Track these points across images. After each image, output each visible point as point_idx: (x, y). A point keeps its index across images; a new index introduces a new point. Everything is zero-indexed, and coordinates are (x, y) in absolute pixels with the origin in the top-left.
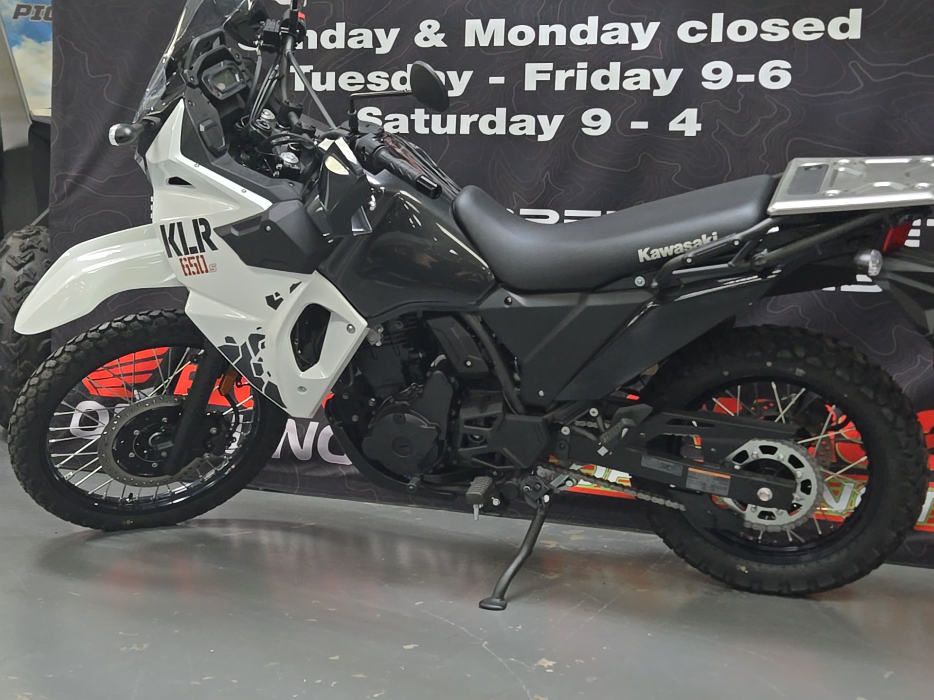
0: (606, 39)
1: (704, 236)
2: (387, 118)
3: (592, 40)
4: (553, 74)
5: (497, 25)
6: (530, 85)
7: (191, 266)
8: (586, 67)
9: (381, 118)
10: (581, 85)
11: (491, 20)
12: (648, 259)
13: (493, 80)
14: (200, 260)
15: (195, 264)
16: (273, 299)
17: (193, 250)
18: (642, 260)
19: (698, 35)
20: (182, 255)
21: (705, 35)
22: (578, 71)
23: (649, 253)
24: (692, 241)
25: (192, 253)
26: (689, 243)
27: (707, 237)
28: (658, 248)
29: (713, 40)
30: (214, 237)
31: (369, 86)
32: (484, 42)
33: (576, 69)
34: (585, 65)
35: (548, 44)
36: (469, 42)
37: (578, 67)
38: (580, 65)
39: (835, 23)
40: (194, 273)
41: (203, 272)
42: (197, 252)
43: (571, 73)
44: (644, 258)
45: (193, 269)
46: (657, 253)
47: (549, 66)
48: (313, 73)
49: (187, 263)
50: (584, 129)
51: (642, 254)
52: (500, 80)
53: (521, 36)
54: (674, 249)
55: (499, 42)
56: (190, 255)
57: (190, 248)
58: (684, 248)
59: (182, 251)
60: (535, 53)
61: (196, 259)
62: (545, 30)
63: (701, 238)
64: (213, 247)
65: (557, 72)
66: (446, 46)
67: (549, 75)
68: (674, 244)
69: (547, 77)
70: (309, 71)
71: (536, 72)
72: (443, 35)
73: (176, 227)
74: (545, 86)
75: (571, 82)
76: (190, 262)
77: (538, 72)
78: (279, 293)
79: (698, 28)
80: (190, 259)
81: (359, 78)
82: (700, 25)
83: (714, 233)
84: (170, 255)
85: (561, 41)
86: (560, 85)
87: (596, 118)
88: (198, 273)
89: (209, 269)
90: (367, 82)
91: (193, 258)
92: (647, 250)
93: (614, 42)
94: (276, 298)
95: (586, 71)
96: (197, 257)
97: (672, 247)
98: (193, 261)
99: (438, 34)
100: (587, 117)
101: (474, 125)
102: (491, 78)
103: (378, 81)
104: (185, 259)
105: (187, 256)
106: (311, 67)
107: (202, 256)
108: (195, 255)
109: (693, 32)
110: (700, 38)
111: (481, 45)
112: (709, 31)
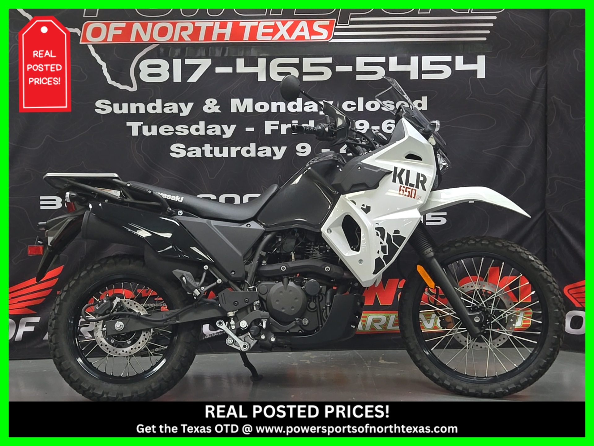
0: (307, 109)
2: (189, 149)
3: (299, 109)
4: (279, 126)
5: (248, 102)
6: (268, 132)
9: (186, 149)
11: (245, 99)
13: (248, 129)
19: (352, 107)
21: (355, 108)
29: (359, 110)
31: (176, 133)
32: (242, 110)
34: (296, 122)
35: (276, 111)
36: (233, 110)
37: (293, 123)
43: (290, 126)
47: (277, 122)
48: (143, 126)
50: (297, 153)
52: (252, 129)
53: (262, 107)
55: (250, 110)
60: (269, 116)
62: (274, 105)
65: (282, 125)
66: (220, 112)
67: (277, 126)
69: (276, 128)
70: (141, 125)
71: (270, 125)
72: (219, 107)
74: (276, 132)
75: (290, 130)
77: (272, 125)
79: (352, 104)
81: (171, 128)
82: (353, 103)
85: (283, 110)
86: (284, 132)
87: (303, 148)
90: (175, 131)
93: (311, 110)
99: (216, 106)
100: (298, 147)
101: (238, 153)
102: (246, 128)
103: (182, 130)
106: (142, 123)
109: (349, 106)
110: (353, 109)
111: (240, 111)
112: (357, 106)
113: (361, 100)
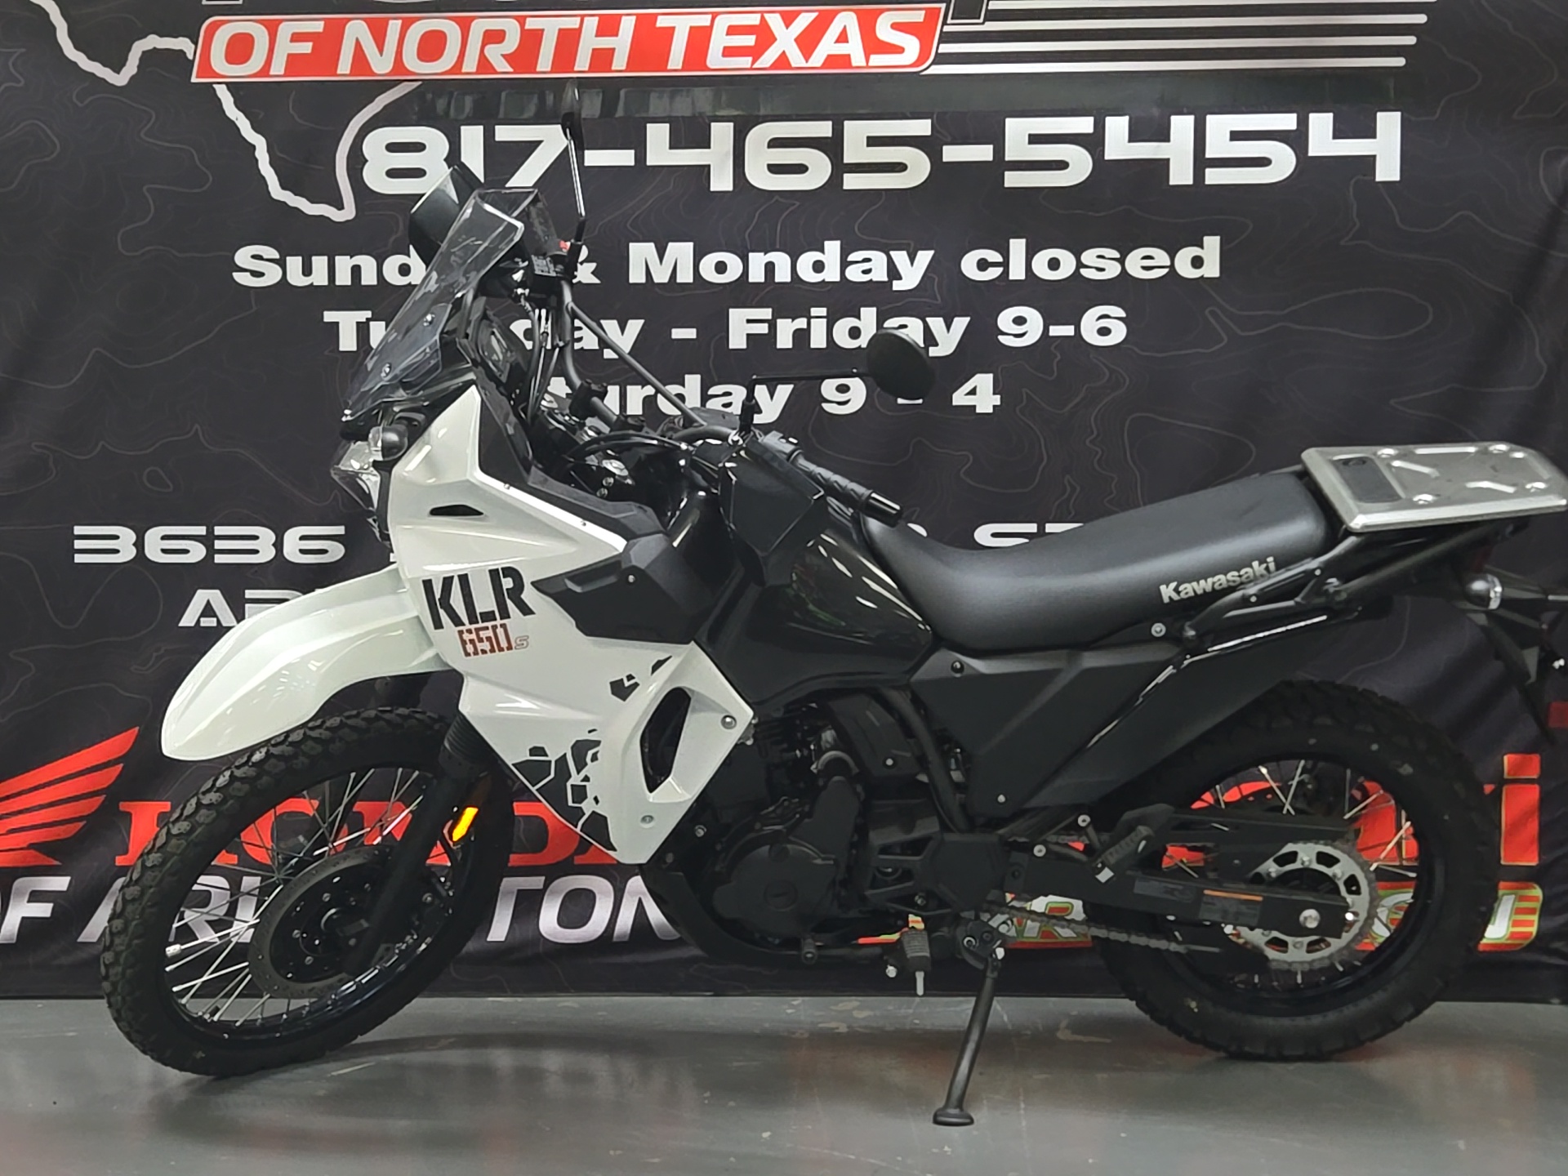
0: (854, 274)
1: (1255, 564)
3: (832, 274)
4: (772, 324)
5: (681, 252)
6: (737, 341)
7: (481, 640)
8: (825, 314)
10: (818, 340)
11: (670, 244)
12: (1176, 597)
13: (678, 333)
14: (500, 631)
15: (489, 639)
16: (623, 684)
17: (488, 616)
18: (1166, 600)
19: (990, 269)
20: (463, 624)
21: (1000, 270)
22: (812, 320)
23: (1176, 590)
24: (1239, 571)
25: (483, 622)
26: (1236, 573)
27: (1260, 564)
28: (1190, 582)
29: (1011, 277)
30: (530, 595)
32: (661, 276)
33: (809, 318)
34: (823, 311)
35: (763, 280)
36: (636, 276)
37: (812, 314)
38: (814, 311)
39: (1185, 255)
40: (484, 652)
41: (501, 650)
42: (495, 619)
43: (801, 323)
44: (1170, 598)
45: (486, 646)
46: (1188, 589)
47: (766, 313)
48: (371, 323)
49: (473, 636)
50: (825, 406)
51: (1167, 592)
52: (690, 333)
53: (721, 268)
54: (1214, 583)
55: (685, 276)
56: (481, 625)
57: (481, 614)
58: (1228, 581)
59: (464, 618)
60: (743, 293)
61: (490, 631)
62: (758, 261)
63: (1251, 567)
64: (526, 610)
65: (779, 321)
66: (597, 281)
67: (766, 325)
68: (1213, 576)
69: (763, 329)
70: (364, 320)
71: (745, 321)
72: (594, 265)
73: (456, 581)
74: (761, 344)
75: (801, 336)
76: (478, 635)
77: (749, 321)
78: (634, 675)
79: (990, 260)
80: (477, 630)
82: (993, 256)
83: (1270, 559)
84: (438, 624)
85: (783, 275)
86: (784, 341)
87: (843, 389)
88: (492, 650)
89: (514, 645)
91: (487, 628)
92: (1173, 585)
93: (866, 278)
94: (627, 684)
95: (825, 320)
96: (494, 628)
97: (1210, 580)
98: (483, 634)
99: (585, 264)
100: (828, 388)
101: (649, 402)
102: (674, 331)
104: (470, 631)
105: (473, 627)
106: (368, 314)
107: (503, 626)
108: (489, 624)
109: (983, 265)
110: (993, 273)
111: (656, 280)
112: (1005, 264)
113: (1018, 247)
